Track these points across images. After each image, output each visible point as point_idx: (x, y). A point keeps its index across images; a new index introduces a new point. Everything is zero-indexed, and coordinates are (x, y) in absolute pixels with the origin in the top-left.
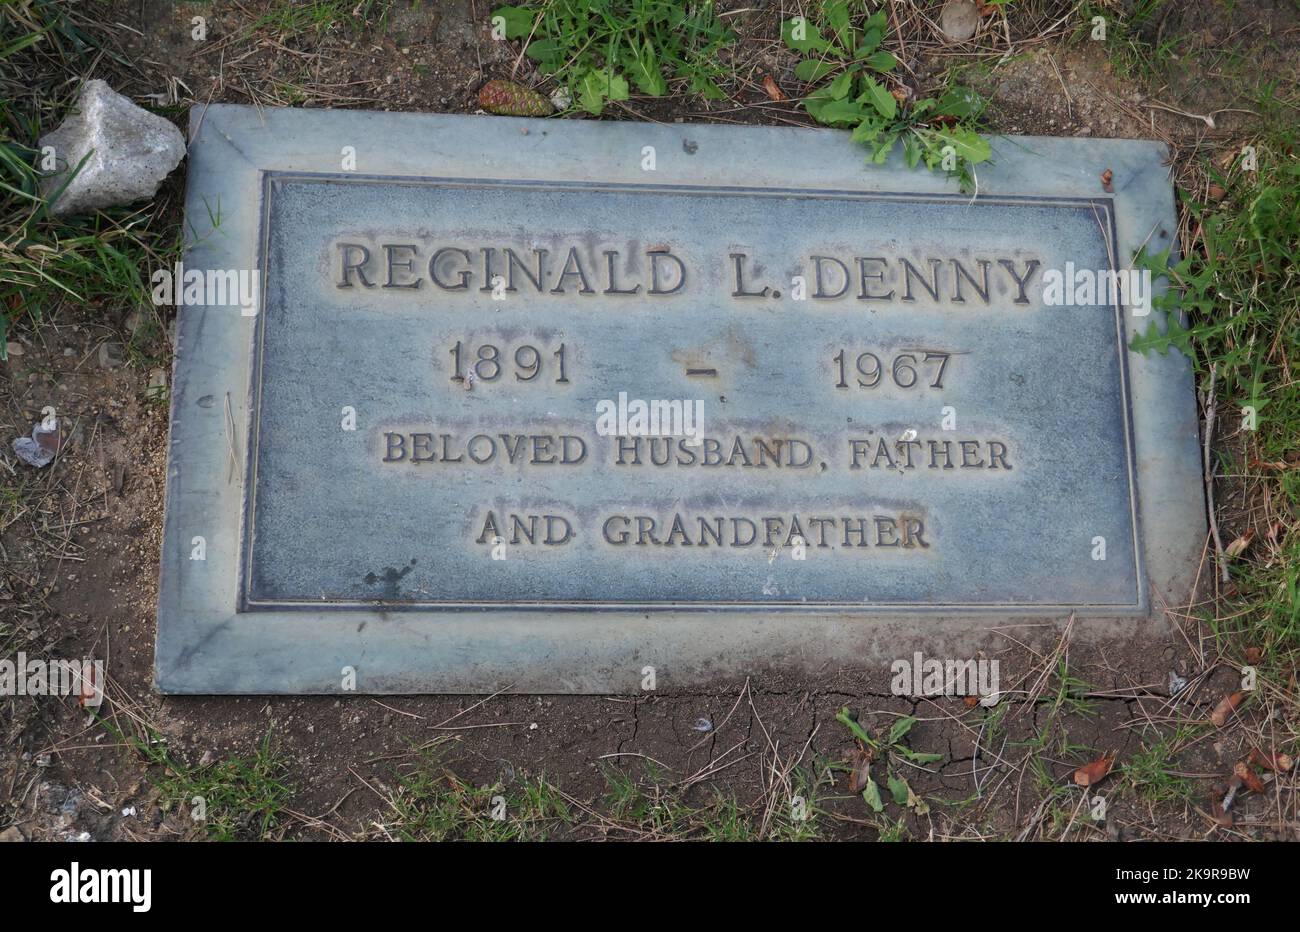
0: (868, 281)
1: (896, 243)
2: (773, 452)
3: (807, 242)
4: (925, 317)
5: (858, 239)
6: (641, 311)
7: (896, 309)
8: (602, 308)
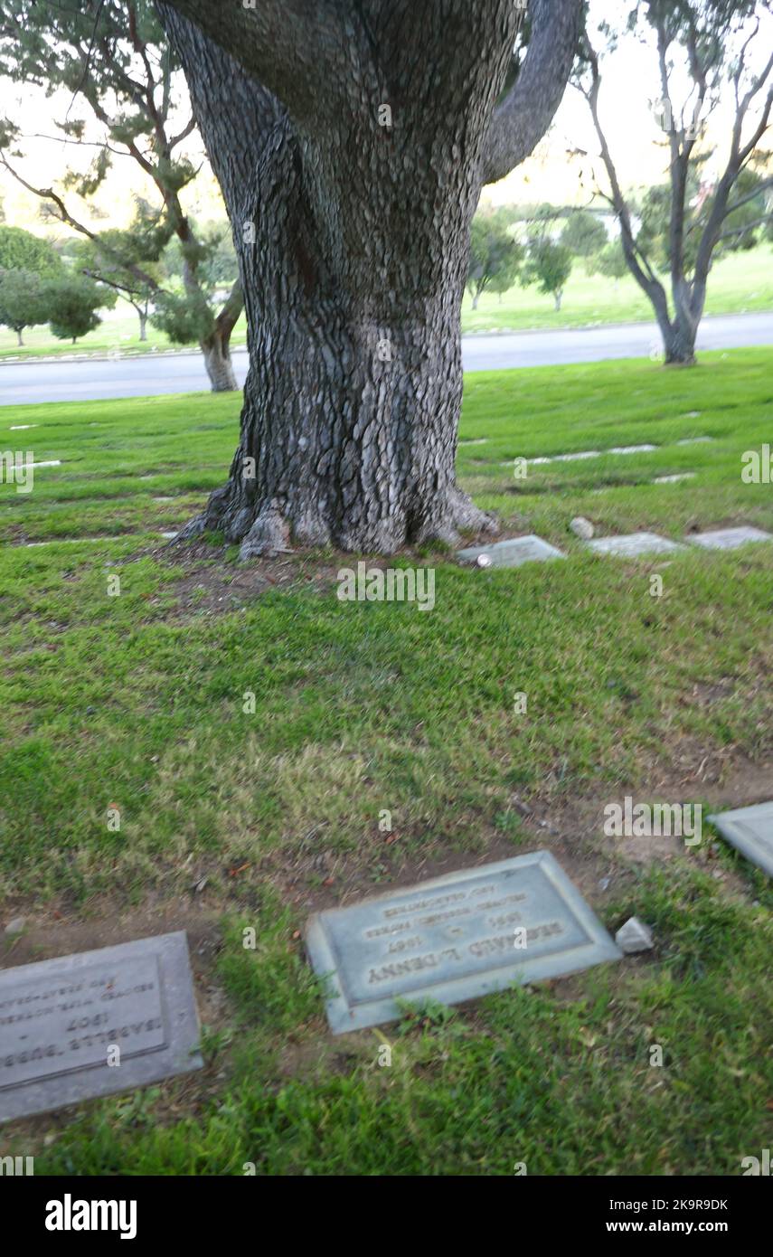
0: (420, 965)
1: (413, 975)
2: (431, 920)
3: (439, 968)
4: (399, 959)
5: (427, 972)
6: (479, 939)
7: (409, 958)
8: (490, 937)
